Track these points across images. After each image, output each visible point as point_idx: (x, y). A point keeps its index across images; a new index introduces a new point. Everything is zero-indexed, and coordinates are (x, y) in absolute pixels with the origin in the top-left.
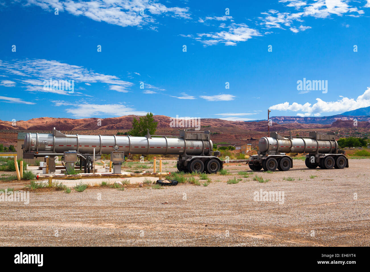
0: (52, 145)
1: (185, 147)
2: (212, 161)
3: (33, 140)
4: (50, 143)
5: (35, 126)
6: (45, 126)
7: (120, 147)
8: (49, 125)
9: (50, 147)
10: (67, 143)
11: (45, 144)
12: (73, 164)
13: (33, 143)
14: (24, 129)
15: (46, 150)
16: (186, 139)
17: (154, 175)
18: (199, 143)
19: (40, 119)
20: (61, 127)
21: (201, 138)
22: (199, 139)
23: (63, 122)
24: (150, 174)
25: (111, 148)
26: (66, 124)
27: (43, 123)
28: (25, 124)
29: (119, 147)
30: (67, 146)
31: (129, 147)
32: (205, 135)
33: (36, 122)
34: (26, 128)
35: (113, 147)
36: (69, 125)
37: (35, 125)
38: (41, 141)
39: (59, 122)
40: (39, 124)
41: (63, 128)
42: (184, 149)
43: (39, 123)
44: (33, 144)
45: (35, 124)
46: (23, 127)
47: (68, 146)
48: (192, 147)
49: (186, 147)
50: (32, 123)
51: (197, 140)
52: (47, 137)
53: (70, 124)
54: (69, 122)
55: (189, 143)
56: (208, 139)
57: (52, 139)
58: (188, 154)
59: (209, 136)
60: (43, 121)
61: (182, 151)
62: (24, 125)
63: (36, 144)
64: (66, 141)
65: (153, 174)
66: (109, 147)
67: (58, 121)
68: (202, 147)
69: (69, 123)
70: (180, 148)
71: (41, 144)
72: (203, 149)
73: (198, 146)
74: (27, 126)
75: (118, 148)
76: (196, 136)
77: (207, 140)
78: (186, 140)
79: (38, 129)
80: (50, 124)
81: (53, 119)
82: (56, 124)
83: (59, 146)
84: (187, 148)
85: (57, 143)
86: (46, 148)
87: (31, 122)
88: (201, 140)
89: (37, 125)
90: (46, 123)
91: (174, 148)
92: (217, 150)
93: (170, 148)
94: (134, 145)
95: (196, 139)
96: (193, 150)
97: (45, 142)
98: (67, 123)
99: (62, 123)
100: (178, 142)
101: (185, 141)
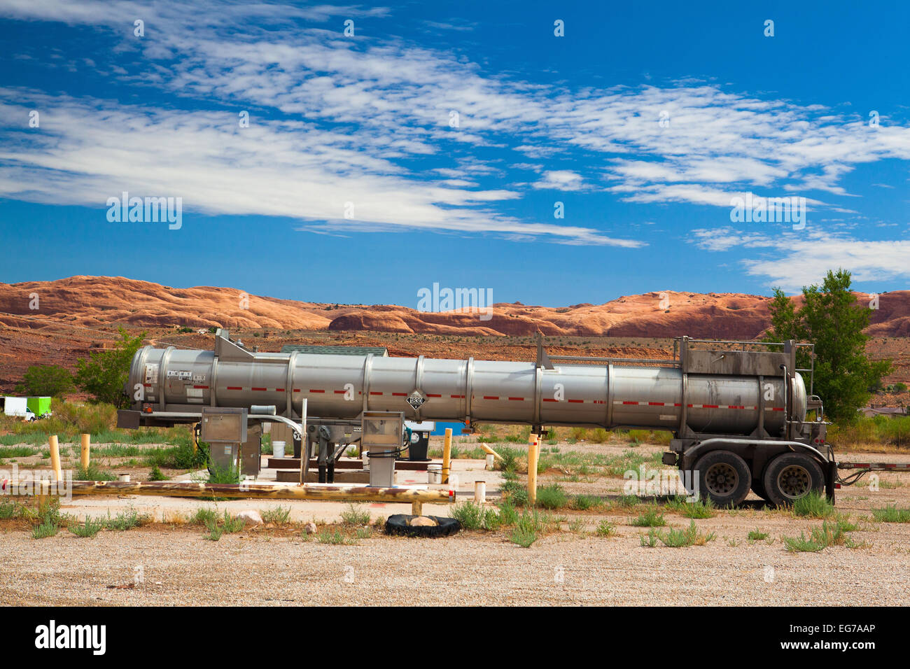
0: (207, 387)
1: (682, 402)
2: (788, 459)
3: (147, 371)
4: (199, 378)
5: (629, 323)
6: (664, 322)
7: (428, 396)
8: (677, 317)
9: (199, 393)
10: (254, 380)
11: (186, 382)
12: (230, 448)
13: (148, 379)
14: (591, 333)
15: (189, 400)
16: (691, 371)
17: (391, 497)
18: (744, 389)
19: (647, 299)
20: (720, 326)
21: (755, 370)
22: (743, 373)
23: (725, 308)
24: (377, 493)
25: (401, 400)
26: (735, 315)
27: (655, 313)
28: (596, 314)
29: (426, 398)
30: (253, 389)
31: (463, 397)
32: (771, 357)
33: (631, 309)
34: (599, 330)
35: (406, 395)
36: (746, 320)
37: (630, 318)
38: (173, 373)
39: (713, 310)
40: (644, 317)
41: (727, 329)
42: (677, 409)
43: (644, 312)
44: (147, 382)
45: (630, 314)
46: (590, 326)
47: (257, 392)
48: (713, 402)
49: (685, 403)
50: (619, 312)
51: (736, 375)
52: (194, 360)
53: (750, 316)
54: (749, 309)
55: (699, 387)
56: (782, 375)
57: (207, 367)
58: (696, 428)
59: (787, 361)
60: (655, 307)
61: (670, 417)
62: (593, 320)
63: (156, 382)
64: (252, 374)
65: (387, 492)
66: (394, 394)
67: (709, 305)
68: (756, 404)
69: (747, 313)
70: (663, 404)
71: (174, 380)
72: (759, 412)
73: (739, 399)
74: (603, 324)
75: (424, 400)
76: (731, 360)
77: (778, 377)
78: (690, 375)
79: (639, 331)
80: (678, 314)
81: (691, 299)
82: (700, 316)
83: (229, 388)
84: (690, 406)
85: (220, 380)
86: (188, 395)
87: (617, 309)
88: (755, 377)
89: (637, 320)
90: (668, 312)
91: (636, 403)
92: (819, 419)
93: (621, 403)
94: (482, 390)
95: (731, 373)
96: (715, 415)
97: (186, 374)
98: (742, 313)
99: (721, 312)
100: (654, 382)
101: (685, 379)
